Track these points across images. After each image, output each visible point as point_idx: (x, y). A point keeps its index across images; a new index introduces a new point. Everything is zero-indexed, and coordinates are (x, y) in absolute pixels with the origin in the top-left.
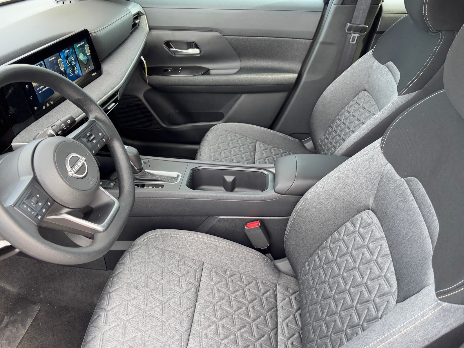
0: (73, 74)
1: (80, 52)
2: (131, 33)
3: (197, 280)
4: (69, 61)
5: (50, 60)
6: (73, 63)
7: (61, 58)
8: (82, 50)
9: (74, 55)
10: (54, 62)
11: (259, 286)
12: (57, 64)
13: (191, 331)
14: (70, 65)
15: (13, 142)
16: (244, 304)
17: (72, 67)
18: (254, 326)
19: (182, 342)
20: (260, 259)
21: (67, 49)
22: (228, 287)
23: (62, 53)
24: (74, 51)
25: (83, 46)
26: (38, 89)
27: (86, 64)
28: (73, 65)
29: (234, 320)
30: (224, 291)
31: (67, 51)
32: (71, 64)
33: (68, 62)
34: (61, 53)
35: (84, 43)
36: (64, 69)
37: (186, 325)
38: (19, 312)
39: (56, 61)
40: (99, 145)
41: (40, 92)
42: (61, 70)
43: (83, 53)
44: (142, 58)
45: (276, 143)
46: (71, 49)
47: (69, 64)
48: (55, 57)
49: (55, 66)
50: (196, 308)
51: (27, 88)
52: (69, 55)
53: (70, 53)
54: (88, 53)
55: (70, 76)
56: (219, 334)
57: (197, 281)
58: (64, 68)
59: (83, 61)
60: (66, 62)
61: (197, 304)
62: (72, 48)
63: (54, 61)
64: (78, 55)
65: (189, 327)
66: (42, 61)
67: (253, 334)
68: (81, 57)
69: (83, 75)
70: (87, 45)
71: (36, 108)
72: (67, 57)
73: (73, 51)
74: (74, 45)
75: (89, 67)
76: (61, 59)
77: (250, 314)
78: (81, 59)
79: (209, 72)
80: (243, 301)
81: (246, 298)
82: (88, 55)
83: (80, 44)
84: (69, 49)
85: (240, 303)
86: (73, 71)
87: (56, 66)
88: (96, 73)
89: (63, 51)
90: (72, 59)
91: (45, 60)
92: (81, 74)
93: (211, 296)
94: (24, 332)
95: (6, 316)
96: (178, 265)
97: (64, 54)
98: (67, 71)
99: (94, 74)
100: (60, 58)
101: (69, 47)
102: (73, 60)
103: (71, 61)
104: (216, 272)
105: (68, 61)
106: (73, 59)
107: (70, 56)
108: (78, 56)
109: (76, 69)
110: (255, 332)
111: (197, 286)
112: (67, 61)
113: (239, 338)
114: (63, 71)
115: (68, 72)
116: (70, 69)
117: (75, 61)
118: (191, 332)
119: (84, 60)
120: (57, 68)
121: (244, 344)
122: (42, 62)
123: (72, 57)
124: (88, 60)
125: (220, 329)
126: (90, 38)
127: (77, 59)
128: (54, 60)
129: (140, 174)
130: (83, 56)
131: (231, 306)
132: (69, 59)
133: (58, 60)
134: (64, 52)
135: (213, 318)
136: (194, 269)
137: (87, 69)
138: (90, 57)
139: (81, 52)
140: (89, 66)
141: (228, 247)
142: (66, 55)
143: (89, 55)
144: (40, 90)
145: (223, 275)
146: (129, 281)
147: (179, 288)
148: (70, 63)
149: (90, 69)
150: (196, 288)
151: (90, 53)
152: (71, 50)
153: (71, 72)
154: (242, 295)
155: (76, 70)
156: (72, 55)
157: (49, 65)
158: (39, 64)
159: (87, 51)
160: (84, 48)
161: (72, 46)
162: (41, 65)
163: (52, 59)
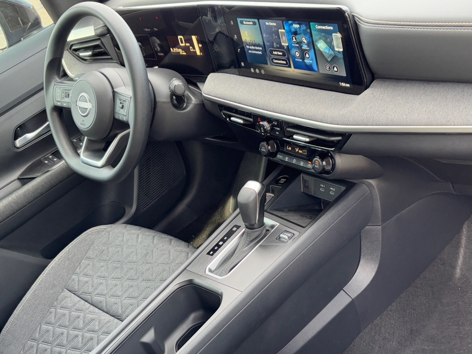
0: (301, 60)
1: (320, 39)
4: (298, 40)
5: (267, 24)
7: (284, 29)
8: (326, 38)
9: (308, 36)
10: (273, 30)
12: (277, 34)
14: (297, 45)
21: (296, 22)
23: (287, 24)
24: (309, 30)
25: (329, 33)
26: (248, 47)
27: (329, 60)
28: (303, 48)
31: (296, 26)
32: (301, 47)
33: (294, 40)
35: (331, 28)
36: (288, 46)
39: (276, 29)
41: (250, 51)
42: (283, 44)
43: (326, 42)
48: (275, 24)
51: (235, 38)
52: (298, 32)
53: (302, 31)
54: (338, 47)
55: (296, 60)
58: (287, 44)
59: (324, 54)
60: (293, 39)
62: (306, 25)
64: (316, 41)
69: (321, 72)
70: (339, 35)
71: (243, 64)
72: (295, 33)
73: (306, 30)
75: (335, 69)
78: (321, 50)
82: (336, 49)
83: (324, 28)
84: (300, 24)
86: (303, 57)
87: (275, 36)
88: (348, 85)
89: (290, 22)
90: (303, 41)
91: (260, 20)
92: (315, 67)
97: (290, 27)
99: (343, 84)
100: (282, 28)
101: (301, 22)
102: (304, 42)
105: (296, 39)
106: (305, 41)
107: (299, 34)
108: (315, 43)
109: (307, 56)
112: (294, 38)
114: (285, 47)
115: (293, 52)
116: (298, 52)
117: (308, 44)
119: (326, 53)
120: (276, 38)
122: (256, 21)
123: (304, 38)
124: (335, 58)
126: (345, 26)
127: (312, 44)
128: (273, 27)
130: (325, 46)
132: (297, 37)
134: (292, 24)
137: (329, 68)
138: (341, 56)
139: (323, 38)
140: (335, 66)
142: (293, 30)
143: (339, 52)
144: (250, 49)
148: (300, 44)
151: (342, 50)
152: (304, 27)
153: (297, 55)
156: (304, 36)
157: (265, 28)
158: (252, 22)
159: (335, 43)
160: (329, 36)
161: (308, 23)
162: (254, 24)
163: (271, 24)
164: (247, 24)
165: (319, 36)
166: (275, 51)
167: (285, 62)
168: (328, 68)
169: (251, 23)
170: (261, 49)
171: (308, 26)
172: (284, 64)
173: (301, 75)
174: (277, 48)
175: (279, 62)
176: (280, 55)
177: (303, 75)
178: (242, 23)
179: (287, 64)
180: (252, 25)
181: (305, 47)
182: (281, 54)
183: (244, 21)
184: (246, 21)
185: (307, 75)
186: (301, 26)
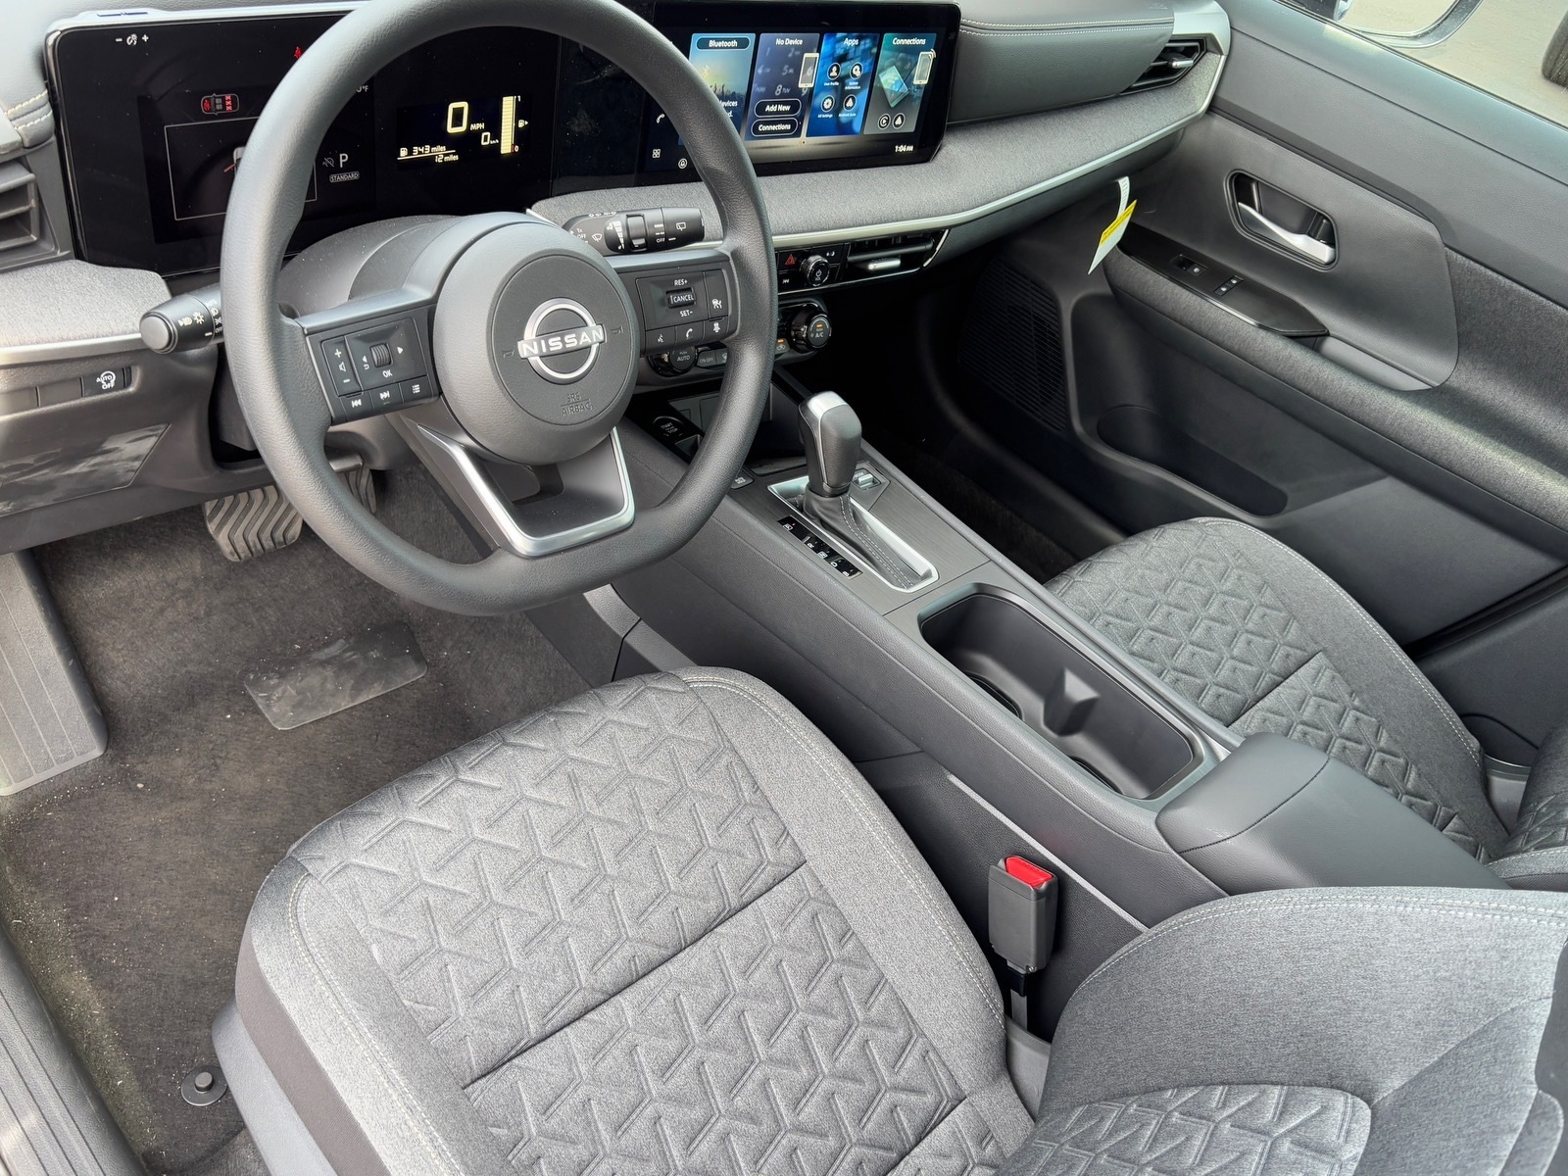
0: (831, 116)
1: (893, 64)
2: (1130, 91)
3: (745, 889)
4: (842, 73)
5: (779, 42)
6: (851, 84)
7: (819, 51)
8: (904, 61)
9: (869, 61)
10: (790, 55)
11: (904, 1056)
12: (796, 64)
13: (605, 1001)
14: (837, 84)
15: (533, 207)
16: (813, 1063)
17: (842, 96)
18: (784, 1142)
19: (556, 1010)
20: (971, 986)
21: (854, 34)
22: (811, 981)
23: (832, 40)
24: (875, 50)
25: (914, 51)
27: (892, 105)
28: (846, 88)
29: (745, 1078)
30: (790, 981)
31: (851, 43)
32: (843, 85)
33: (834, 73)
34: (828, 38)
35: (923, 42)
36: (811, 90)
37: (607, 975)
38: (374, 654)
39: (797, 53)
40: (691, 330)
42: (800, 85)
43: (901, 71)
44: (1124, 184)
45: (1384, 704)
46: (868, 41)
47: (834, 81)
48: (801, 42)
49: (786, 67)
50: (675, 959)
52: (851, 56)
53: (859, 53)
54: (920, 78)
55: (820, 116)
56: (668, 1075)
57: (743, 895)
58: (811, 85)
59: (888, 94)
60: (831, 71)
61: (687, 950)
62: (874, 39)
63: (790, 51)
64: (883, 70)
65: (610, 988)
66: (754, 35)
67: (762, 1162)
68: (890, 79)
69: (865, 133)
70: (932, 54)
71: (656, 153)
72: (843, 58)
73: (870, 49)
74: (886, 36)
75: (899, 121)
76: (817, 55)
77: (802, 1104)
78: (885, 87)
79: (1322, 342)
80: (820, 1054)
81: (837, 1053)
82: (916, 82)
83: (908, 42)
84: (860, 39)
85: (807, 1050)
86: (838, 108)
87: (788, 69)
88: (911, 148)
89: (839, 35)
90: (854, 72)
91: (763, 36)
92: (857, 127)
93: (741, 962)
94: (345, 704)
95: (342, 641)
96: (731, 813)
97: (837, 46)
98: (817, 95)
99: (902, 149)
100: (816, 50)
101: (864, 34)
102: (854, 76)
103: (847, 77)
104: (814, 917)
105: (838, 71)
106: (858, 73)
107: (852, 59)
108: (880, 72)
109: (850, 103)
110: (770, 1161)
111: (730, 905)
112: (835, 69)
113: (713, 1136)
114: (804, 92)
115: (817, 102)
116: (830, 98)
117: (861, 81)
118: (604, 1006)
119: (891, 91)
120: (788, 74)
121: (708, 1163)
122: (751, 37)
123: (857, 67)
124: (906, 99)
125: (685, 1066)
126: (952, 37)
127: (871, 78)
128: (792, 49)
129: (830, 502)
130: (897, 78)
131: (772, 1035)
132: (844, 65)
133: (806, 55)
134: (843, 39)
135: (691, 1023)
136: (761, 855)
137: (888, 121)
138: (919, 94)
139: (899, 64)
140: (901, 116)
141: (901, 874)
142: (840, 51)
143: (919, 87)
145: (830, 939)
146: (573, 753)
147: (677, 872)
148: (842, 80)
149: (898, 126)
150: (724, 909)
151: (925, 82)
152: (867, 43)
153: (826, 107)
154: (831, 1037)
155: (849, 108)
156: (861, 61)
157: (767, 54)
158: (737, 39)
159: (918, 71)
160: (913, 58)
161: (878, 35)
162: (743, 44)
163: (790, 42)
164: (718, 48)
165: (893, 59)
166: (771, 104)
167: (788, 127)
168: (884, 121)
169: (734, 43)
170: (734, 104)
171: (877, 42)
172: (786, 131)
173: (820, 147)
174: (783, 95)
175: (774, 128)
176: (785, 112)
177: (824, 147)
178: (703, 44)
179: (793, 128)
180: (734, 48)
181: (852, 85)
182: (788, 108)
183: (712, 39)
184: (717, 40)
185: (832, 146)
186: (862, 42)
